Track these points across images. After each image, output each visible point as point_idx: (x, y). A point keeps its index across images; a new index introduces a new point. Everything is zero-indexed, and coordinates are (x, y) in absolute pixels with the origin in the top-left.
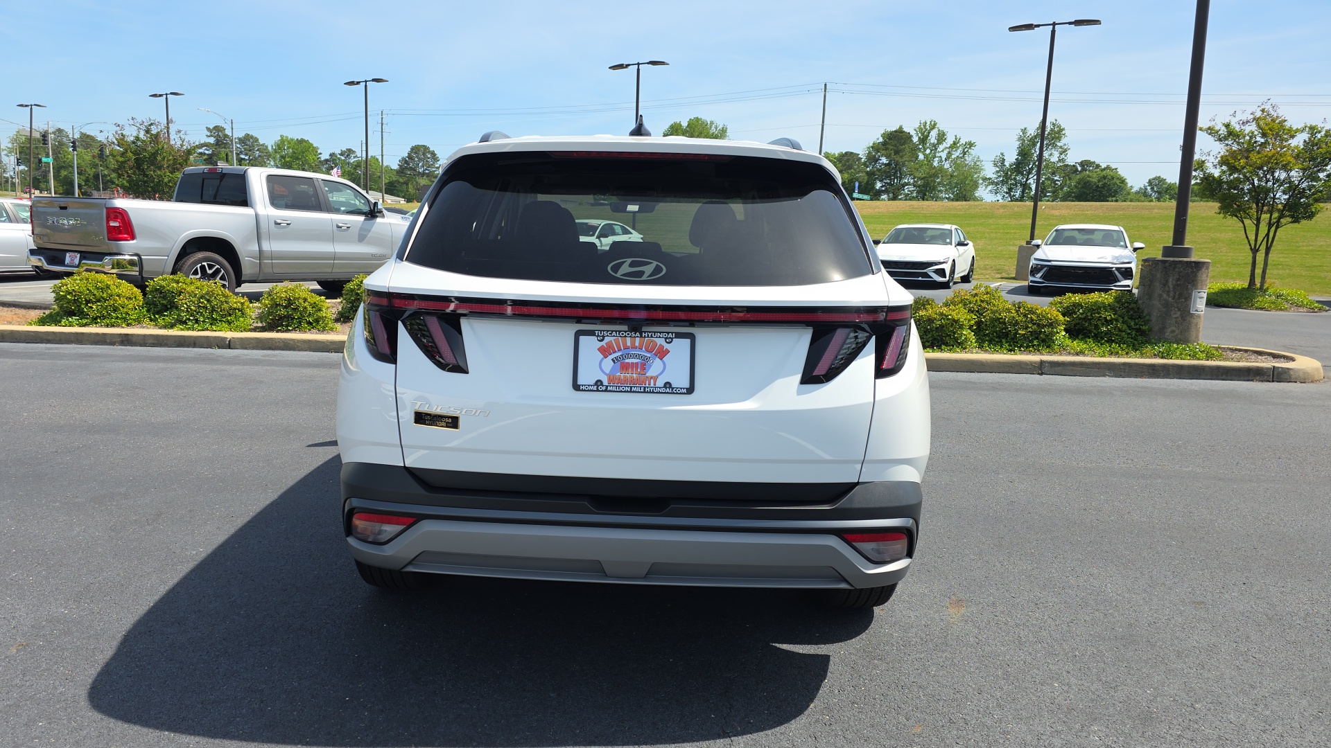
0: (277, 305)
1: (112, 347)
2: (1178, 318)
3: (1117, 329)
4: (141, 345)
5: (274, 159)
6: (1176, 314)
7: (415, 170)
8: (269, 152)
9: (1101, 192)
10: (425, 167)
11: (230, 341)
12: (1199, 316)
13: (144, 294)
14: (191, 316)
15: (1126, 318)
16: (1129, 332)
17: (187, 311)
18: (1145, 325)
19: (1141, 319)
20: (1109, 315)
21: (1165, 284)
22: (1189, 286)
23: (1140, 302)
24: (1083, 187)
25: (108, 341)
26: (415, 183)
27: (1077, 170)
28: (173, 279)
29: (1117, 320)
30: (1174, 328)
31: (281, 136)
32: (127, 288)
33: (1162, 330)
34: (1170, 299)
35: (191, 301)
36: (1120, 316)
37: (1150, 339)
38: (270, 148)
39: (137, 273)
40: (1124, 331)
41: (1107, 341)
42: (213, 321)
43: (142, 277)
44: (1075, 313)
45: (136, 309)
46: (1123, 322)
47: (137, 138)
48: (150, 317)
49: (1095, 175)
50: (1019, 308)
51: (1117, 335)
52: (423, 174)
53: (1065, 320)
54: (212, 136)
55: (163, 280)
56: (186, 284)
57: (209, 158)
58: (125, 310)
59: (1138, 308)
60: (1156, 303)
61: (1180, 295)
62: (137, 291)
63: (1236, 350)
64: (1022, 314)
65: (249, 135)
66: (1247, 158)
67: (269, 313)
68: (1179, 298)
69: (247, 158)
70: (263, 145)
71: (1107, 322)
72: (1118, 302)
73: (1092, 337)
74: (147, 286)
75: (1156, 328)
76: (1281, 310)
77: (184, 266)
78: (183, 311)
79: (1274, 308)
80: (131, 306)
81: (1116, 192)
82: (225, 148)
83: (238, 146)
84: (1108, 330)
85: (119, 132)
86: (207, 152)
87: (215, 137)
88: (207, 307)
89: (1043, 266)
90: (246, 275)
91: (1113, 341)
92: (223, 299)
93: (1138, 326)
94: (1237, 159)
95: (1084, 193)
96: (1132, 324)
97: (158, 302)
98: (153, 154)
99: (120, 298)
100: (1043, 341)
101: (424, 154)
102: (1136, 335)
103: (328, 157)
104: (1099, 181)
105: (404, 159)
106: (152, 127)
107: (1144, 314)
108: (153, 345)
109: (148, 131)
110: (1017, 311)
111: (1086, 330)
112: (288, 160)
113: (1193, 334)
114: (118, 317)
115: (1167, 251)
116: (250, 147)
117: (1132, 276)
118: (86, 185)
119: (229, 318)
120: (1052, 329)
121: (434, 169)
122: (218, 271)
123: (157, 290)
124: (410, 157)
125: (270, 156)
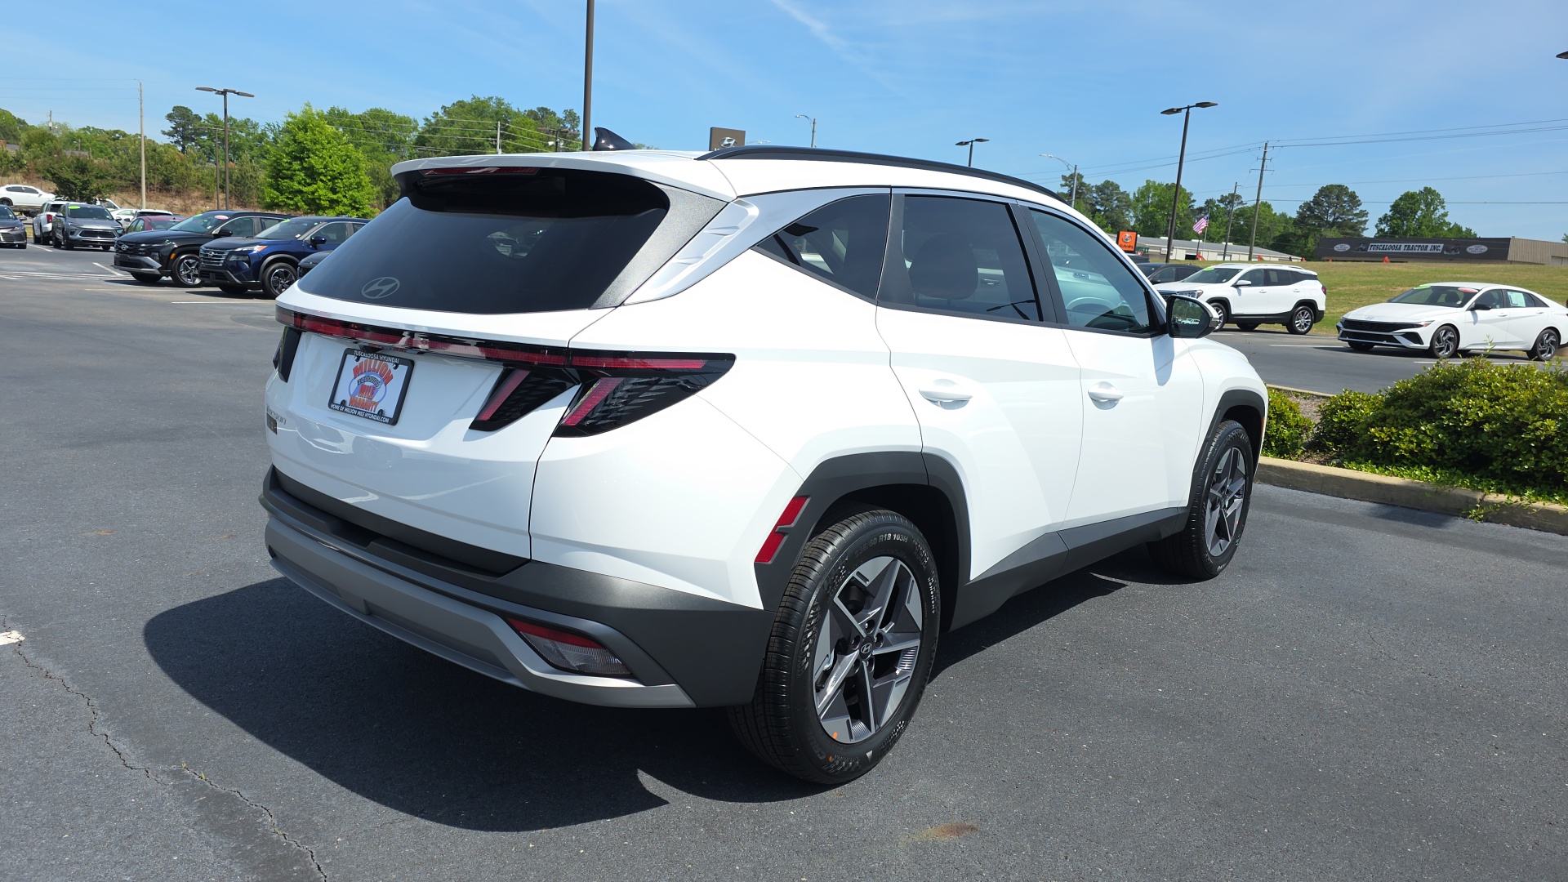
5: (1135, 209)
7: (1322, 220)
8: (1129, 201)
10: (1337, 215)
26: (1318, 235)
31: (1147, 181)
38: (1131, 197)
52: (1332, 225)
65: (1108, 182)
69: (1102, 209)
70: (1124, 193)
101: (1338, 197)
103: (1203, 205)
105: (1307, 205)
112: (1150, 209)
116: (1108, 196)
121: (1351, 217)
124: (1316, 201)
125: (1129, 206)
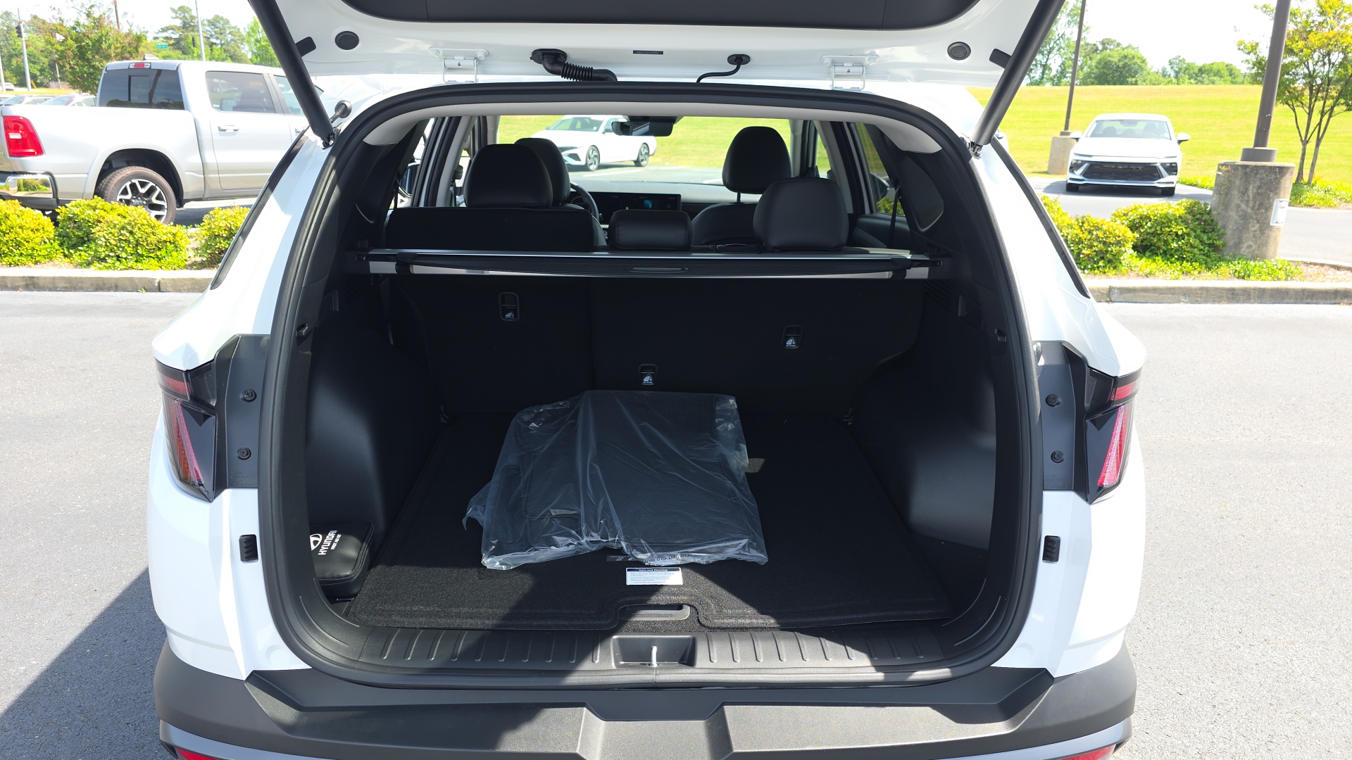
0: (216, 236)
1: (14, 292)
2: (1256, 231)
3: (1189, 245)
4: (50, 290)
6: (1254, 226)
8: (242, 35)
9: (1121, 73)
11: (159, 283)
12: (1278, 229)
13: (56, 224)
14: (112, 251)
15: (1198, 232)
16: (1202, 247)
17: (106, 245)
18: (1219, 239)
19: (1215, 232)
20: (1181, 229)
21: (1245, 192)
22: (1271, 195)
23: (1214, 213)
24: (1103, 68)
25: (9, 285)
27: (1097, 49)
28: (88, 205)
29: (1188, 235)
30: (1251, 243)
32: (34, 217)
33: (1238, 245)
34: (1249, 210)
35: (111, 233)
36: (1192, 229)
37: (1223, 255)
38: (242, 31)
39: (51, 196)
40: (1196, 247)
41: (1178, 259)
42: (139, 258)
43: (58, 200)
44: (1143, 227)
45: (45, 243)
46: (1195, 237)
47: (78, 24)
48: (64, 253)
49: (1115, 54)
50: (1083, 223)
51: (1188, 252)
53: (1134, 237)
54: (177, 17)
55: (76, 206)
56: (105, 211)
57: (177, 43)
58: (31, 245)
59: (1212, 221)
60: (1233, 214)
61: (1261, 205)
62: (46, 221)
63: (1311, 263)
64: (1086, 230)
66: (1305, 39)
67: (207, 246)
68: (1259, 209)
70: (235, 28)
71: (1178, 237)
72: (1189, 213)
73: (1161, 254)
74: (58, 214)
75: (1231, 243)
76: (1330, 206)
77: (109, 185)
78: (101, 246)
79: (1323, 205)
80: (38, 240)
81: (1136, 72)
82: (193, 31)
83: (208, 28)
84: (1179, 246)
85: (57, 16)
86: (174, 36)
87: (181, 19)
88: (129, 241)
89: (1084, 162)
90: (187, 193)
91: (1183, 259)
92: (149, 230)
93: (1211, 241)
94: (1295, 40)
95: (1104, 73)
96: (1205, 238)
97: (71, 234)
98: (98, 41)
99: (23, 231)
100: (1110, 261)
102: (1209, 251)
104: (1119, 61)
106: (93, 9)
107: (1219, 227)
108: (66, 289)
109: (89, 15)
110: (1081, 227)
111: (1154, 246)
113: (1271, 248)
114: (22, 254)
115: (1248, 155)
116: (221, 30)
117: (1177, 171)
118: (41, 75)
119: (158, 253)
120: (1120, 247)
122: (151, 190)
123: (70, 219)
